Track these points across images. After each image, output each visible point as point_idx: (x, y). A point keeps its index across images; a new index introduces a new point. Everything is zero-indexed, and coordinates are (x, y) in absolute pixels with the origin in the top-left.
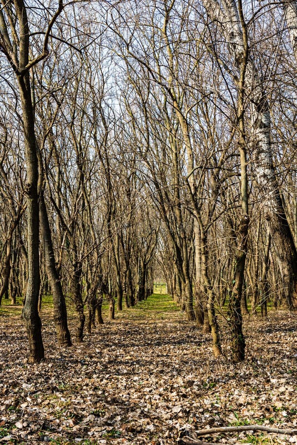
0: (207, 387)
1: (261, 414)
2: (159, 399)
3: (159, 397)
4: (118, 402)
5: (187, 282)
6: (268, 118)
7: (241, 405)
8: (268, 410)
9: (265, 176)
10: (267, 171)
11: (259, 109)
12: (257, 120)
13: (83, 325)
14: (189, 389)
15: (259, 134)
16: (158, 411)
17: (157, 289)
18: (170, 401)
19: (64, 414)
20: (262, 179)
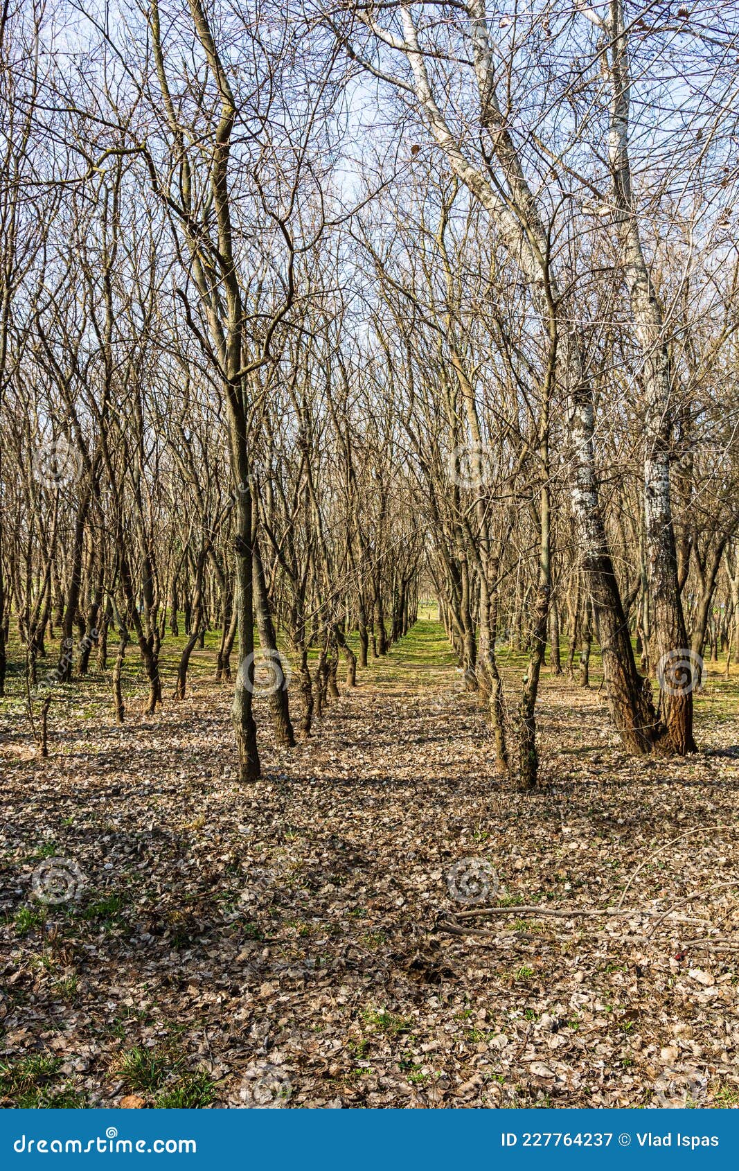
0: (478, 839)
1: (539, 886)
2: (414, 858)
3: (414, 855)
4: (362, 862)
5: (467, 631)
6: (590, 413)
7: (517, 871)
8: (548, 881)
9: (582, 502)
10: (587, 496)
11: (577, 401)
12: (573, 416)
13: (310, 711)
14: (454, 843)
15: (577, 439)
16: (412, 877)
17: (423, 610)
18: (429, 861)
19: (297, 881)
20: (578, 507)
